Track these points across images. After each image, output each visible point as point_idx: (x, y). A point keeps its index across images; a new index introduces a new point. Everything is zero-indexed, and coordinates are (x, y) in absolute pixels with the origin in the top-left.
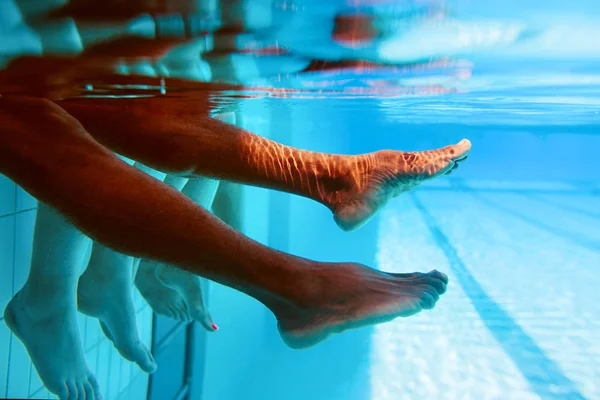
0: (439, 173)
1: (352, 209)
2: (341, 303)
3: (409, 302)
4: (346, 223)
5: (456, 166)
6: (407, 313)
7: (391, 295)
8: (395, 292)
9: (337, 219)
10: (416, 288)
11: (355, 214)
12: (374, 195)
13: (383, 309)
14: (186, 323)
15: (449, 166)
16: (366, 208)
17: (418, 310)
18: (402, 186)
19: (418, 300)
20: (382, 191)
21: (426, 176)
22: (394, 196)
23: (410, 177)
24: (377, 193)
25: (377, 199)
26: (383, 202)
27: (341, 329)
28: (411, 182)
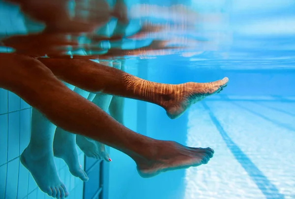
0: (214, 92)
1: (175, 109)
2: (166, 158)
3: (196, 160)
4: (172, 115)
5: (222, 89)
6: (195, 165)
7: (189, 157)
8: (191, 156)
9: (168, 113)
10: (200, 154)
11: (176, 112)
12: (185, 102)
13: (185, 163)
14: (99, 161)
15: (219, 89)
16: (181, 109)
17: (200, 164)
18: (197, 98)
19: (201, 160)
20: (189, 101)
21: (208, 94)
22: (194, 103)
23: (201, 95)
24: (186, 101)
25: (186, 104)
26: (189, 106)
27: (165, 170)
28: (202, 96)
